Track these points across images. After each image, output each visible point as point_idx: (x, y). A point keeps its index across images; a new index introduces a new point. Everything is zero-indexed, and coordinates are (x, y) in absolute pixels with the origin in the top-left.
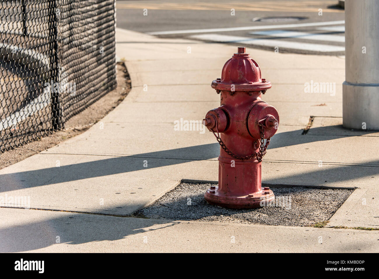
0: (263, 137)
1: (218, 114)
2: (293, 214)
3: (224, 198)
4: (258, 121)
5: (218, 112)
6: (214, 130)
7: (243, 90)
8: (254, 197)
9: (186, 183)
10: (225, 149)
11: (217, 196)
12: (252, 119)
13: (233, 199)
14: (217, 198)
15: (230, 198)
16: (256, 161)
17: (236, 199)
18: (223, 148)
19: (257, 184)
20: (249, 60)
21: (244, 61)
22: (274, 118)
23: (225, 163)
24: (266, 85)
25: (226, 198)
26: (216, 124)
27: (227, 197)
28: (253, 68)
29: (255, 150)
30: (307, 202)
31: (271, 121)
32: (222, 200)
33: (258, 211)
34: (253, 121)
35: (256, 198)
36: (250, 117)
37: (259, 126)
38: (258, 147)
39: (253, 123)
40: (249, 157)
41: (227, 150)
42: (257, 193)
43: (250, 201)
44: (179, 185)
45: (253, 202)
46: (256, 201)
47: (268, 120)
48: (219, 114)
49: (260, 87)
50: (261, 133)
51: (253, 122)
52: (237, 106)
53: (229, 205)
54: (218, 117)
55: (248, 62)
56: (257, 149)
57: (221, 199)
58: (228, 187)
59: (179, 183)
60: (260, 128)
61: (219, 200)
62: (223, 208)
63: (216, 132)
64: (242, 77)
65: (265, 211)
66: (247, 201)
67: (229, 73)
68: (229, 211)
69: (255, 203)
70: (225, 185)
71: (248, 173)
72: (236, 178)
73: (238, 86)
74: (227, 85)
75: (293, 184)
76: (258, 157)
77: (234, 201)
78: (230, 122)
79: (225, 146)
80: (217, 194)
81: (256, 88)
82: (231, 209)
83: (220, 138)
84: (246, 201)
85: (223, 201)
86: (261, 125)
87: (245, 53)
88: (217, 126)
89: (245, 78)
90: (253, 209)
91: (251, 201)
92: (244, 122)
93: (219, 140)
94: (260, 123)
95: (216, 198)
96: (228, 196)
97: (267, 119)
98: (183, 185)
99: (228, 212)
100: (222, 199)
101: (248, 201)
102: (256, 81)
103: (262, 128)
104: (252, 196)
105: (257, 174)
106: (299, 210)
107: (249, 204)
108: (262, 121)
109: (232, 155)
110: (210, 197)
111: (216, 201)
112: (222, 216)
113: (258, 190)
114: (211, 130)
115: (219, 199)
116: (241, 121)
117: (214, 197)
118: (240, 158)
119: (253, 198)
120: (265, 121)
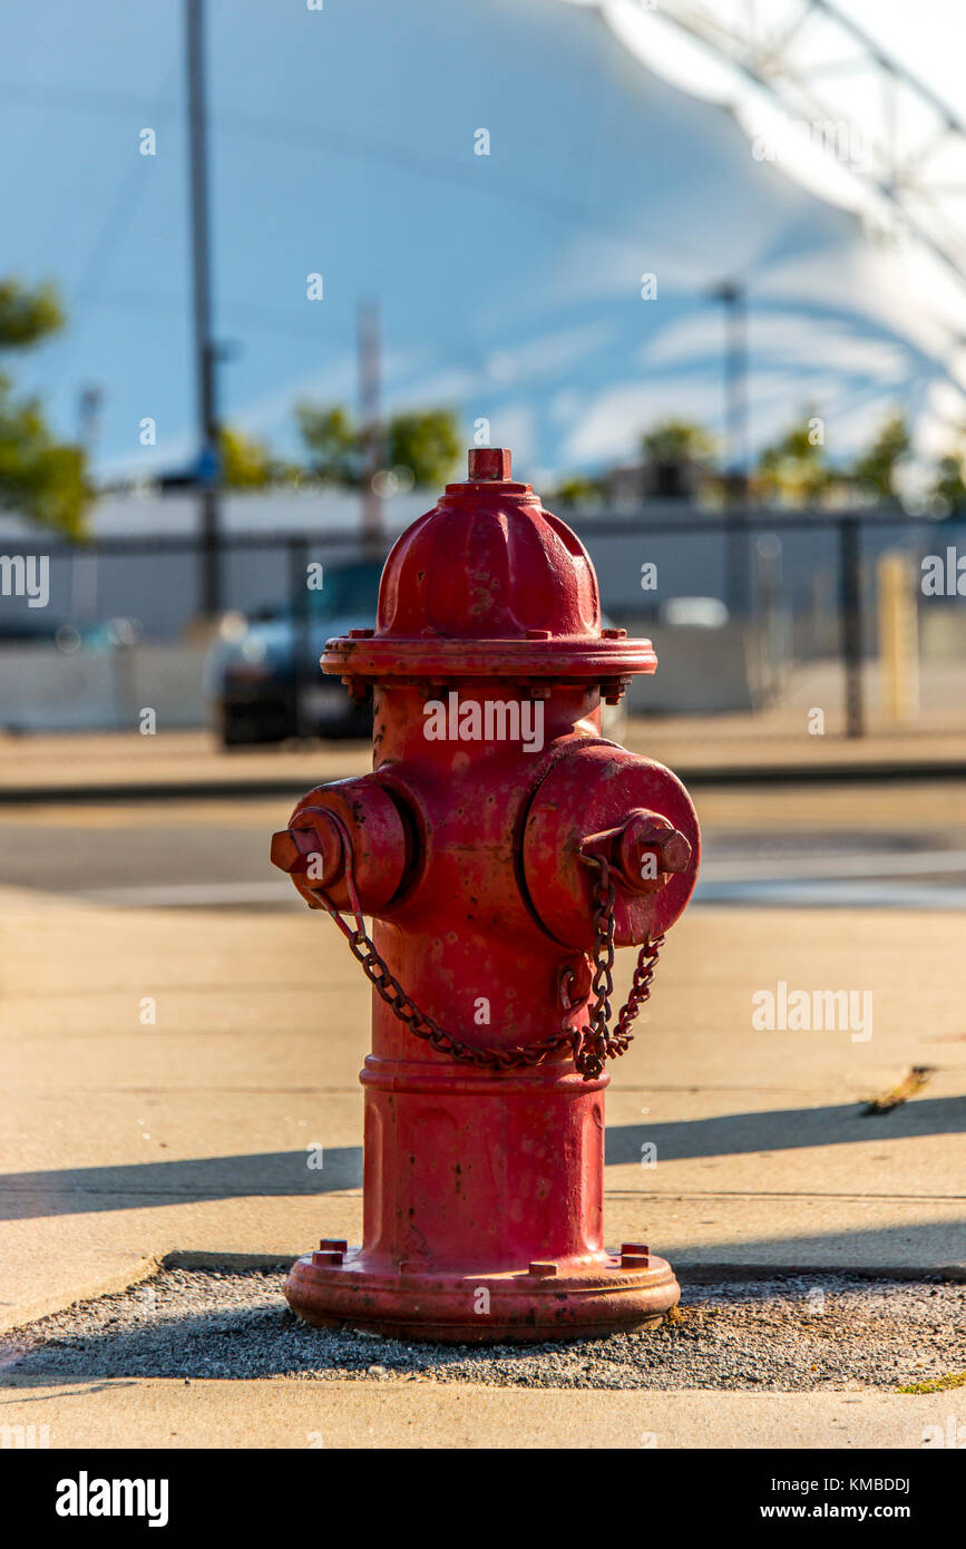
0: (610, 930)
1: (356, 806)
2: (782, 1362)
3: (392, 1282)
4: (577, 842)
5: (360, 792)
6: (337, 894)
7: (495, 669)
8: (559, 1275)
9: (191, 1271)
10: (398, 1003)
11: (354, 1276)
12: (544, 830)
13: (440, 1285)
14: (355, 1285)
15: (427, 1282)
16: (575, 1078)
17: (460, 1285)
18: (385, 997)
19: (577, 1213)
20: (529, 515)
21: (503, 519)
22: (670, 826)
23: (397, 1090)
24: (625, 648)
25: (404, 1282)
26: (348, 861)
27: (411, 1276)
28: (551, 555)
29: (567, 1013)
30: (863, 1324)
31: (654, 839)
32: (383, 1295)
33: (584, 1353)
34: (551, 839)
35: (570, 1283)
36: (538, 822)
37: (583, 867)
38: (584, 998)
39: (550, 850)
40: (531, 1053)
41: (406, 1010)
42: (577, 1260)
43: (536, 1295)
44: (152, 1280)
45: (555, 1304)
46: (571, 1298)
47: (636, 837)
48: (360, 802)
49: (592, 659)
50: (595, 906)
51: (554, 848)
52: (463, 764)
53: (418, 1318)
54: (356, 818)
55: (523, 523)
56: (575, 1007)
57: (375, 1290)
58: (413, 1227)
59: (152, 1271)
60: (590, 876)
61: (361, 1293)
62: (386, 1337)
63: (347, 907)
64: (488, 602)
65: (624, 1352)
66: (522, 1298)
67: (419, 583)
68: (421, 1352)
69: (565, 1310)
70: (399, 1215)
71: (527, 1146)
72: (459, 1171)
73: (467, 647)
74: (403, 647)
75: (790, 1264)
76: (582, 1055)
77: (447, 1294)
78: (424, 852)
79: (398, 988)
80: (352, 1265)
81: (569, 661)
82: (432, 1343)
83: (367, 940)
84: (513, 1295)
85: (386, 1301)
86: (594, 863)
87: (506, 480)
88: (348, 869)
89: (509, 610)
90: (557, 1342)
91: (545, 1295)
92: (501, 848)
93: (364, 950)
94: (592, 849)
95: (350, 1284)
96: (415, 1272)
97: (629, 828)
98: (171, 1279)
99: (411, 1356)
100: (383, 1290)
101: (528, 1295)
102: (570, 631)
103: (599, 879)
104: (552, 1270)
105: (576, 1156)
106: (815, 1350)
107: (532, 1311)
108: (600, 842)
109: (436, 1039)
110: (313, 1282)
111: (346, 1302)
112: (380, 1369)
113: (585, 1248)
114: (317, 896)
115: (365, 1289)
116: (486, 843)
117: (335, 1282)
118: (480, 1060)
119: (557, 1283)
120: (616, 839)
